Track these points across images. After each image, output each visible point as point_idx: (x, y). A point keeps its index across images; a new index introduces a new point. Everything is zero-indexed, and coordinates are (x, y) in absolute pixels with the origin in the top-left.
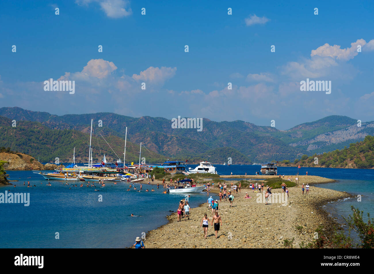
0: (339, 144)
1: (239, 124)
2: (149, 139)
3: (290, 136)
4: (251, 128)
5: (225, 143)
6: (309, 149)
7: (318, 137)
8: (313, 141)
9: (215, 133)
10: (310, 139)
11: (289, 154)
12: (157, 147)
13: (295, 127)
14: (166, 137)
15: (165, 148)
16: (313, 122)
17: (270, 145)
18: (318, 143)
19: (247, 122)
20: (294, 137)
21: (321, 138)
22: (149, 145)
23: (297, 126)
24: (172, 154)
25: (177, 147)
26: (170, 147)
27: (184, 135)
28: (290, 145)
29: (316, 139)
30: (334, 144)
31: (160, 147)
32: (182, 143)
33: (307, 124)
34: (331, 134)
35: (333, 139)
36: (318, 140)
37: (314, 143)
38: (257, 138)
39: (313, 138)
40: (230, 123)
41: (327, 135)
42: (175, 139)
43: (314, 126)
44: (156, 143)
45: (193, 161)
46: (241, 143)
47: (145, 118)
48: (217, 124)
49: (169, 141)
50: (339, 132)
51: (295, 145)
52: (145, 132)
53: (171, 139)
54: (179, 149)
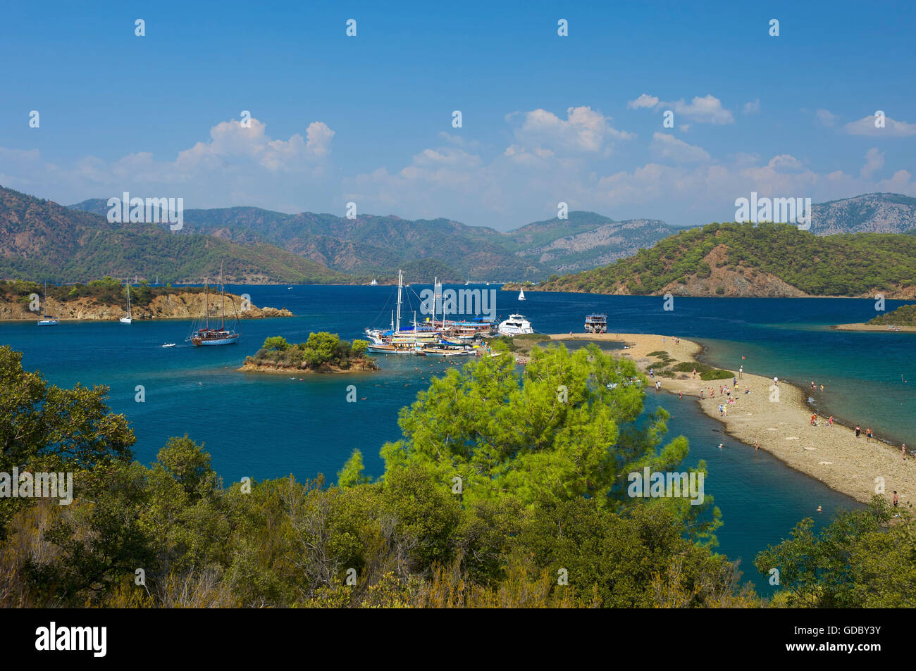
0: (584, 252)
1: (441, 225)
2: (313, 246)
3: (515, 240)
4: (460, 229)
5: (422, 252)
6: (543, 259)
7: (555, 243)
8: (548, 248)
9: (408, 238)
10: (543, 246)
11: (515, 267)
12: (325, 258)
13: (523, 227)
14: (338, 243)
15: (338, 260)
16: (547, 221)
17: (489, 254)
18: (555, 252)
19: (453, 221)
20: (521, 243)
21: (559, 244)
22: (313, 256)
23: (525, 227)
24: (347, 269)
25: (355, 259)
26: (344, 258)
27: (363, 240)
28: (517, 253)
29: (552, 245)
30: (577, 253)
31: (330, 259)
32: (362, 252)
33: (538, 223)
34: (573, 237)
35: (576, 245)
36: (556, 247)
37: (549, 252)
38: (469, 244)
39: (549, 244)
40: (428, 221)
41: (568, 239)
42: (351, 248)
43: (548, 226)
44: (323, 253)
46: (447, 252)
47: (305, 214)
48: (410, 223)
49: (342, 249)
50: (584, 236)
51: (522, 254)
52: (307, 237)
53: (345, 246)
54: (357, 262)
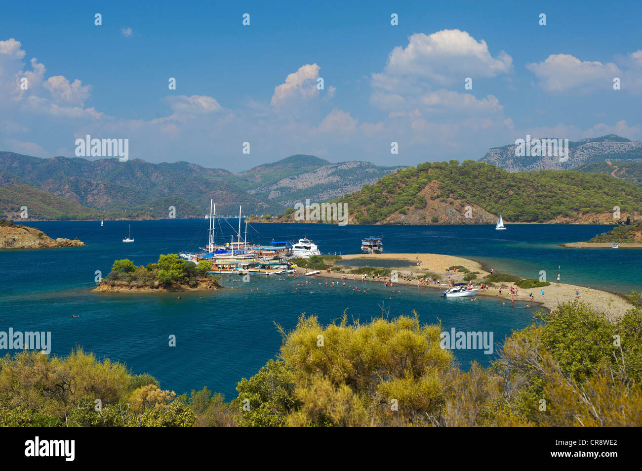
0: (306, 190)
1: (182, 167)
2: (67, 187)
3: (246, 180)
4: (198, 170)
5: (166, 191)
6: (271, 196)
7: (281, 182)
8: (275, 187)
9: (153, 179)
10: (271, 184)
12: (79, 197)
13: (252, 169)
14: (90, 184)
15: (90, 199)
16: (273, 163)
17: (225, 193)
18: (282, 189)
19: (192, 164)
20: (251, 182)
21: (285, 183)
22: (67, 195)
23: (255, 168)
24: (99, 207)
25: (105, 197)
26: (96, 197)
27: (112, 181)
28: (248, 191)
29: (278, 184)
30: (300, 190)
31: (83, 199)
32: (112, 191)
33: (267, 166)
34: (296, 177)
35: (299, 184)
36: (282, 185)
37: (277, 189)
38: (207, 184)
39: (276, 183)
41: (292, 179)
42: (102, 187)
43: (275, 168)
44: (76, 193)
45: (137, 216)
46: (187, 191)
48: (155, 166)
49: (94, 190)
50: (306, 175)
51: (253, 192)
52: (62, 177)
53: (96, 186)
54: (108, 200)
